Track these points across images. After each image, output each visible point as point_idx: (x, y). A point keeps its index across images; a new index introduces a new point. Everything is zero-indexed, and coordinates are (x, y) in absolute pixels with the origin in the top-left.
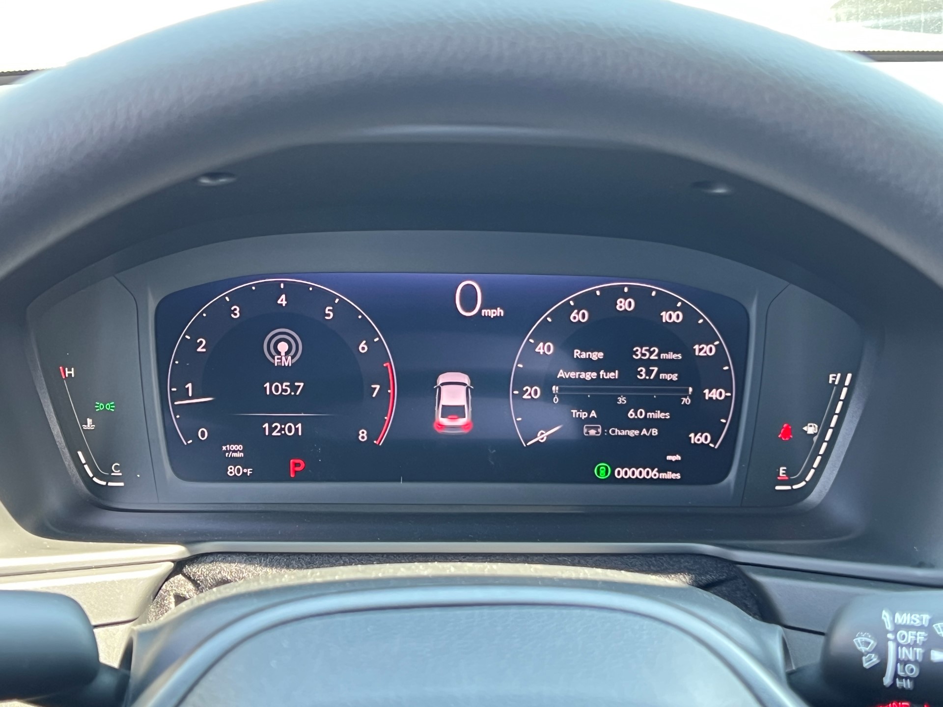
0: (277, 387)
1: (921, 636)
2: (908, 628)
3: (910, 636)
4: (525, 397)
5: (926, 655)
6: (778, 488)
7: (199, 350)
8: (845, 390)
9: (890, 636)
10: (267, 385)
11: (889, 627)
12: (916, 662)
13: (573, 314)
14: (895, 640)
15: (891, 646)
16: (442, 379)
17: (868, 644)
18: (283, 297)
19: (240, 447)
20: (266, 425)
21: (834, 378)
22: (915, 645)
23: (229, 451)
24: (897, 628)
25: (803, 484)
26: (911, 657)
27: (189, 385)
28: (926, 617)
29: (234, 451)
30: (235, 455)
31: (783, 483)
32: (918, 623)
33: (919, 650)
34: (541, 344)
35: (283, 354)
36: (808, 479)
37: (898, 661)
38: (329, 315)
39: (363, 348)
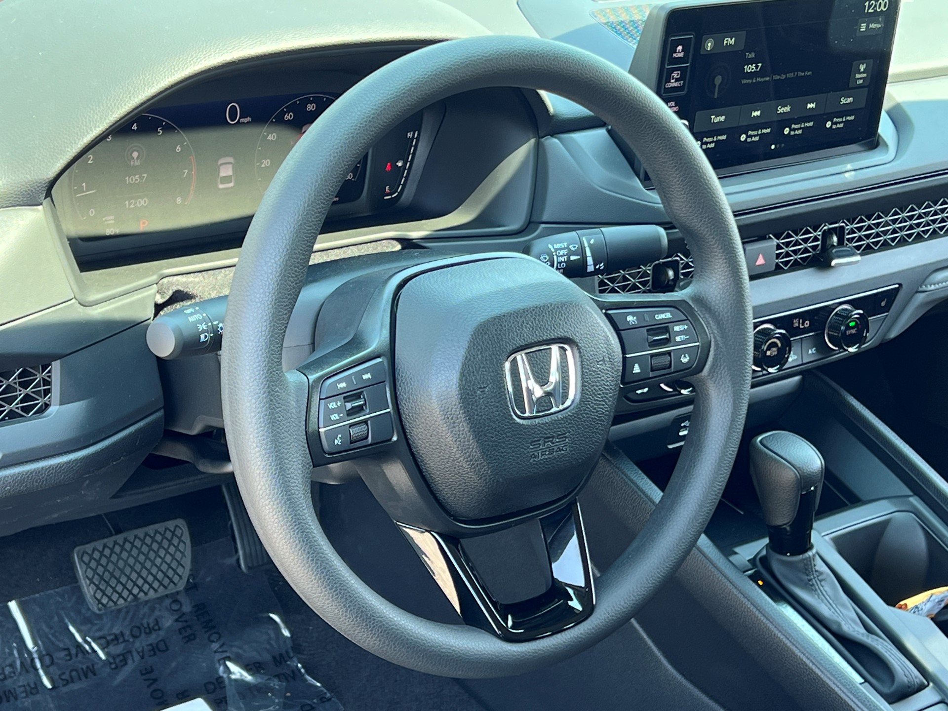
0: (132, 179)
1: (566, 252)
2: (561, 249)
3: (561, 253)
4: (263, 166)
5: (569, 258)
6: (386, 198)
7: (89, 162)
8: (415, 140)
9: (554, 254)
10: (127, 178)
11: (553, 250)
12: (564, 262)
13: (286, 116)
14: (556, 255)
15: (555, 257)
16: (220, 162)
17: (546, 258)
18: (135, 124)
19: (112, 217)
20: (127, 202)
21: (410, 135)
22: (564, 255)
23: (106, 220)
24: (556, 250)
25: (397, 194)
26: (563, 260)
27: (84, 184)
28: (565, 244)
29: (110, 220)
30: (109, 222)
31: (387, 195)
32: (563, 247)
33: (566, 257)
34: (270, 135)
35: (135, 158)
36: (399, 190)
37: (558, 263)
38: (159, 132)
39: (178, 150)
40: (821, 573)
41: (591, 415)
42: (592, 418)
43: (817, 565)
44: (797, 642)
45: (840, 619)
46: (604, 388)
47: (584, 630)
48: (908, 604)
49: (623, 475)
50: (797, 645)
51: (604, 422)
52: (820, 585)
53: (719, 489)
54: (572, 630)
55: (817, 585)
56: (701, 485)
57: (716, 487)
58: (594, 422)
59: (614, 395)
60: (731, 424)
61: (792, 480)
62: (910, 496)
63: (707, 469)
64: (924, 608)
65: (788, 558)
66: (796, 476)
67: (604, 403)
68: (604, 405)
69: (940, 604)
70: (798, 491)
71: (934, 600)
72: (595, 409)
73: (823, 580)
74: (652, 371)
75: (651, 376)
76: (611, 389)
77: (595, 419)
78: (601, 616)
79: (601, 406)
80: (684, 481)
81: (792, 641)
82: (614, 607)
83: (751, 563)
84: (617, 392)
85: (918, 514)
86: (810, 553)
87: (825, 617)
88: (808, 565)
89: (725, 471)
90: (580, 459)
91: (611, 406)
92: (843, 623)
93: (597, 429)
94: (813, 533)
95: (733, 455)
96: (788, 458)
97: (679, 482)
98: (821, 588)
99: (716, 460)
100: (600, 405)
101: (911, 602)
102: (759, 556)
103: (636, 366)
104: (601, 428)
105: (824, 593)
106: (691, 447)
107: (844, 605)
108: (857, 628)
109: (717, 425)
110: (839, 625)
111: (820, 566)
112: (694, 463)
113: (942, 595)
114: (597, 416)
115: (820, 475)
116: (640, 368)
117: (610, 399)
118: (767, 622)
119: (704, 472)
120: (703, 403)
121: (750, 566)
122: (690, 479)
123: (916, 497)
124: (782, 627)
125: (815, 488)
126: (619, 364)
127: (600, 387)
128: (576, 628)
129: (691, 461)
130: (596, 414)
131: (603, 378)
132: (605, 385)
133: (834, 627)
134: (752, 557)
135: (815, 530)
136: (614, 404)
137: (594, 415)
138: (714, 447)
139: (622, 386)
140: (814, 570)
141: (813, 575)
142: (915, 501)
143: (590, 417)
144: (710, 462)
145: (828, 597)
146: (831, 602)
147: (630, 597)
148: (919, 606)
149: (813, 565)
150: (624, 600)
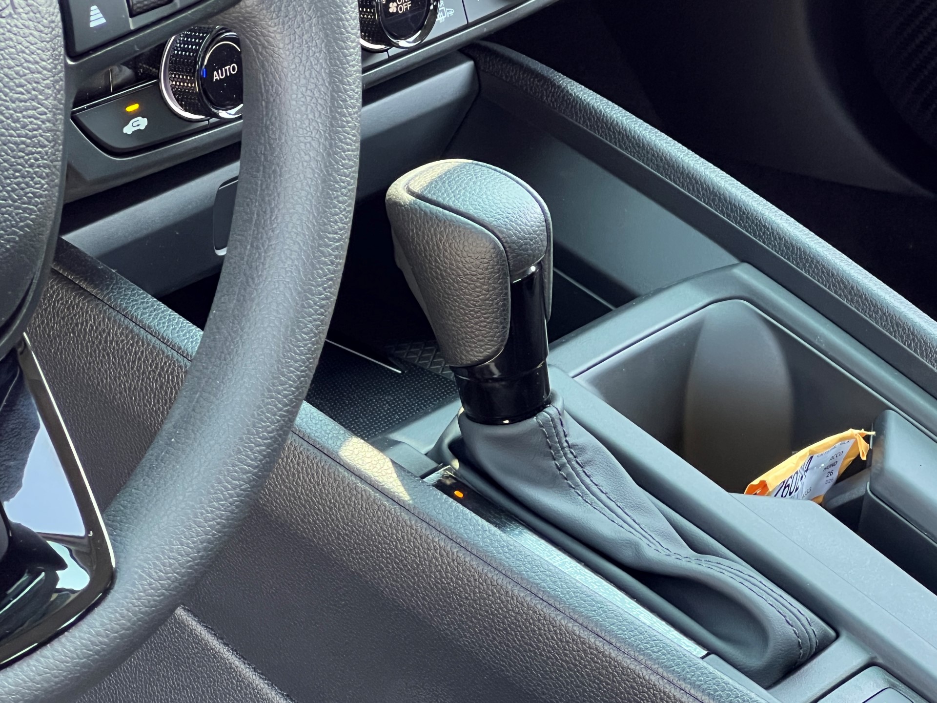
40: (582, 449)
41: (11, 136)
42: (15, 143)
43: (571, 433)
44: (555, 597)
45: (636, 537)
46: (29, 69)
47: (103, 625)
48: (767, 482)
49: (127, 321)
50: (557, 605)
51: (43, 146)
52: (583, 475)
53: (337, 248)
54: (74, 631)
55: (578, 475)
56: (296, 248)
57: (328, 246)
58: (22, 151)
59: (57, 82)
60: (333, 98)
61: (488, 256)
62: (734, 266)
63: (299, 208)
64: (800, 484)
65: (507, 430)
66: (495, 246)
67: (35, 104)
68: (35, 109)
69: (831, 473)
70: (505, 278)
71: (818, 466)
72: (17, 121)
73: (588, 462)
74: (132, 15)
75: (132, 28)
76: (45, 68)
77: (23, 143)
78: (134, 585)
79: (31, 112)
80: (258, 248)
81: (545, 598)
82: (158, 558)
83: (432, 459)
84: (62, 75)
85: (755, 299)
86: (551, 410)
87: (605, 539)
88: (550, 437)
89: (343, 207)
90: (8, 241)
91: (55, 106)
92: (643, 543)
93: (31, 166)
94: (551, 373)
95: (352, 167)
96: (472, 211)
97: (247, 252)
98: (587, 480)
99: (317, 186)
100: (27, 109)
101: (773, 477)
102: (447, 441)
103: (95, 10)
104: (41, 162)
105: (594, 488)
106: (258, 171)
107: (639, 507)
108: (673, 549)
109: (303, 109)
110: (636, 547)
111: (577, 435)
112: (270, 204)
113: (832, 453)
114: (26, 136)
115: (544, 236)
116: (105, 16)
117: (47, 91)
118: (487, 569)
119: (295, 218)
120: (263, 66)
121: (434, 465)
122: (270, 239)
123: (746, 266)
124: (520, 574)
125: (540, 265)
126: (51, 9)
127: (18, 68)
128: (84, 625)
129: (263, 200)
130: (23, 132)
131: (19, 47)
132: (27, 61)
133: (627, 556)
134: (432, 446)
135: (554, 366)
136: (59, 101)
137: (19, 136)
138: (307, 158)
139: (70, 63)
140: (565, 444)
141: (565, 455)
142: (747, 274)
143: (10, 142)
144: (303, 193)
145: (603, 497)
146: (612, 505)
147: (190, 528)
148: (790, 482)
149: (562, 434)
150: (179, 539)
